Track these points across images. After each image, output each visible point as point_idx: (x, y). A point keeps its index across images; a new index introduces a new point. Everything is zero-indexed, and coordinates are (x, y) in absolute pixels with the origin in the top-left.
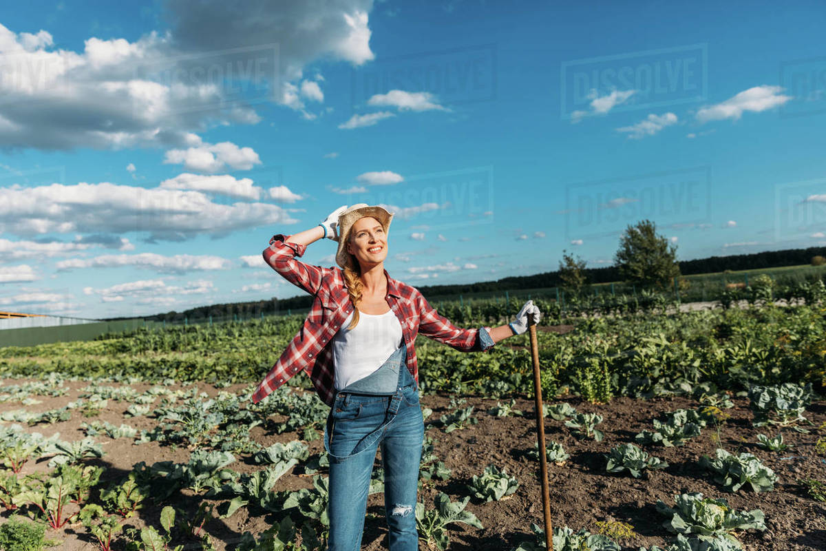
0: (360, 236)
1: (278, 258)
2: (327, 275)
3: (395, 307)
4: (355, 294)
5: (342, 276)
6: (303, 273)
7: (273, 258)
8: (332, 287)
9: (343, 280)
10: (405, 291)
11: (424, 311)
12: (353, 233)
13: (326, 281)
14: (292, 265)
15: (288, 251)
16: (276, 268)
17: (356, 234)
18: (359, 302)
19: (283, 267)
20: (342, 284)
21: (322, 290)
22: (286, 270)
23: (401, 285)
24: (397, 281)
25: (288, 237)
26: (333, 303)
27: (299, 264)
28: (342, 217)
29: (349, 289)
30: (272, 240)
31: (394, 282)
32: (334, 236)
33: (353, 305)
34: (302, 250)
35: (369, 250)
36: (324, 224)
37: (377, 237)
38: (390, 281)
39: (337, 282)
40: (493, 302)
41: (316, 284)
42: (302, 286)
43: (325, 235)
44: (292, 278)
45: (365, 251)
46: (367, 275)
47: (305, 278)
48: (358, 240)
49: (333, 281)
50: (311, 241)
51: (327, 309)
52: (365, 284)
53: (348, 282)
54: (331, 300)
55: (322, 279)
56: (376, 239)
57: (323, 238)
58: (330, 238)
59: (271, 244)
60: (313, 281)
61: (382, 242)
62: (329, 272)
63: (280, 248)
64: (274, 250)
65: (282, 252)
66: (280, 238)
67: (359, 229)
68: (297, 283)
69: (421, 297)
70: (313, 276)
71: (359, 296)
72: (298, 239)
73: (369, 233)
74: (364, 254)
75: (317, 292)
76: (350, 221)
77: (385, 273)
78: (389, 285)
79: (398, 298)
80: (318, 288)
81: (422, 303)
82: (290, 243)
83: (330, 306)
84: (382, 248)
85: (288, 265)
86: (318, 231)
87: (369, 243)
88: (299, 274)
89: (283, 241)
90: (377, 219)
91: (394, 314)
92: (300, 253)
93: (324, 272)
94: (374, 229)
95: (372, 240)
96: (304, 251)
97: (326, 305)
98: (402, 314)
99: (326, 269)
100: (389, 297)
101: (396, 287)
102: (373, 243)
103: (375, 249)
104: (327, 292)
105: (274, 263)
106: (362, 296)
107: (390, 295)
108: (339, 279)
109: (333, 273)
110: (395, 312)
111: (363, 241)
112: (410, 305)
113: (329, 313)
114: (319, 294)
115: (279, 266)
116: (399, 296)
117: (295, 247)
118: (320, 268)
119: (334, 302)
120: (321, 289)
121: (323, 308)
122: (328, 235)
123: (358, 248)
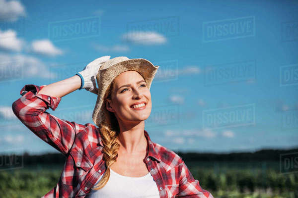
0: (122, 92)
1: (29, 111)
2: (81, 132)
3: (154, 171)
4: (110, 154)
5: (98, 133)
6: (54, 128)
7: (23, 111)
8: (86, 144)
9: (98, 138)
10: (166, 156)
11: (185, 180)
12: (114, 88)
13: (80, 138)
14: (44, 120)
15: (41, 104)
16: (25, 122)
17: (117, 89)
18: (113, 162)
19: (34, 121)
20: (97, 142)
21: (76, 149)
22: (37, 124)
23: (162, 149)
24: (157, 145)
25: (40, 88)
26: (86, 163)
27: (51, 119)
28: (103, 72)
29: (105, 147)
30: (22, 90)
31: (155, 145)
32: (93, 88)
33: (105, 164)
34: (55, 103)
35: (132, 106)
36: (82, 73)
37: (142, 92)
38: (150, 143)
39: (91, 139)
40: (251, 172)
41: (68, 141)
42: (51, 143)
43: (82, 85)
44: (42, 133)
45: (128, 107)
46: (127, 135)
47: (56, 134)
48: (119, 96)
49: (87, 138)
50: (66, 93)
51: (79, 168)
52: (124, 144)
53: (104, 140)
54: (84, 159)
55: (76, 135)
56: (140, 95)
57: (80, 88)
58: (88, 89)
59: (22, 94)
60: (66, 138)
61: (147, 98)
62: (83, 129)
63: (32, 100)
64: (25, 103)
65: (33, 105)
66: (31, 89)
67: (121, 84)
68: (46, 139)
69: (183, 164)
70: (65, 133)
71: (114, 156)
72: (51, 91)
73: (133, 89)
74: (127, 112)
75: (70, 151)
76: (112, 76)
77: (146, 135)
78: (149, 148)
79: (159, 162)
80: (70, 146)
81: (184, 171)
82: (42, 95)
83: (83, 166)
84: (145, 104)
85: (39, 120)
86: (74, 82)
87: (133, 98)
88: (51, 130)
89: (35, 92)
90: (139, 73)
91: (152, 178)
92: (53, 107)
93: (78, 128)
94: (138, 83)
95: (136, 96)
96: (58, 103)
97: (79, 164)
98: (162, 179)
99: (80, 125)
100: (148, 160)
101: (157, 150)
102: (138, 98)
103: (140, 106)
104: (80, 150)
105: (23, 117)
106: (117, 156)
107: (150, 157)
108: (94, 136)
109: (87, 129)
110: (154, 176)
111: (126, 98)
112: (170, 171)
113: (82, 174)
114: (72, 153)
115: (29, 120)
116: (160, 160)
117: (48, 100)
118: (73, 124)
119: (87, 161)
120: (74, 147)
121: (76, 169)
122: (86, 85)
123: (120, 104)
